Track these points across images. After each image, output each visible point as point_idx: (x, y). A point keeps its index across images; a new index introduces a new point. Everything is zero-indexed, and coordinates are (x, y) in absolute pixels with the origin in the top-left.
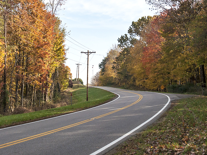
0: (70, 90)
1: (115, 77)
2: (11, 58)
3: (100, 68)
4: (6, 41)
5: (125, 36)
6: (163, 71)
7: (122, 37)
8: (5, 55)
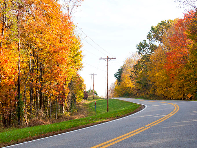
0: (84, 102)
1: (133, 87)
2: (25, 65)
3: (116, 78)
4: (19, 44)
5: (144, 42)
6: (190, 77)
7: (141, 43)
8: (19, 60)
